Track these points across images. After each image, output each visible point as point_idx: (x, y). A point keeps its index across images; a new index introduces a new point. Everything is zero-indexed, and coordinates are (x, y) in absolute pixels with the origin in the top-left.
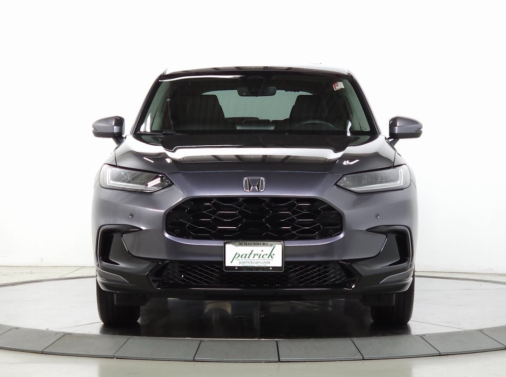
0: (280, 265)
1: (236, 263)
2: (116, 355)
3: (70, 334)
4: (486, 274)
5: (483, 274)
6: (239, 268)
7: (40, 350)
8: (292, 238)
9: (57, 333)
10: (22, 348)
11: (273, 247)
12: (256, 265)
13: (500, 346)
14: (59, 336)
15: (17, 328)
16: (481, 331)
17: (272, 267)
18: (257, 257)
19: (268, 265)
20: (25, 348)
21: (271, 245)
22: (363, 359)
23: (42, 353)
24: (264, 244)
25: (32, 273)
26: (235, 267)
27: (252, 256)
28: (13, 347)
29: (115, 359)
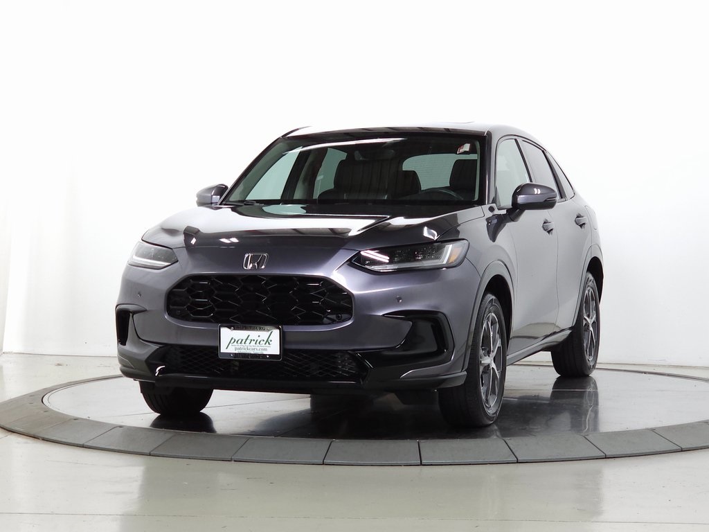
0: (278, 353)
1: (232, 350)
4: (659, 366)
5: (655, 366)
6: (236, 354)
8: (293, 322)
11: (270, 332)
12: (252, 352)
13: (675, 448)
16: (653, 430)
17: (269, 355)
18: (253, 343)
19: (265, 353)
21: (269, 330)
22: (517, 462)
24: (260, 329)
26: (230, 353)
27: (248, 341)
29: (233, 462)
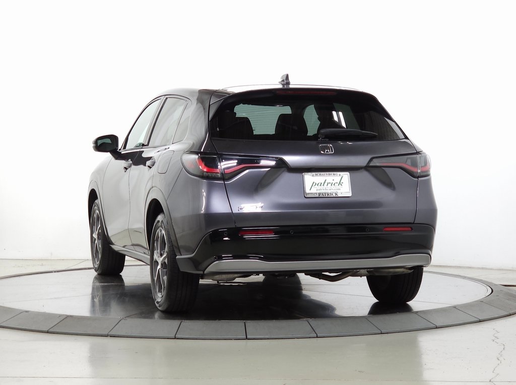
2: (110, 333)
3: (71, 316)
7: (46, 329)
9: (60, 316)
10: (30, 328)
14: (62, 318)
15: (27, 312)
20: (33, 328)
23: (48, 333)
25: (42, 265)
28: (23, 328)
29: (109, 337)
